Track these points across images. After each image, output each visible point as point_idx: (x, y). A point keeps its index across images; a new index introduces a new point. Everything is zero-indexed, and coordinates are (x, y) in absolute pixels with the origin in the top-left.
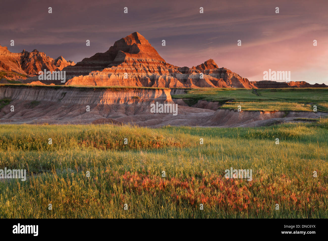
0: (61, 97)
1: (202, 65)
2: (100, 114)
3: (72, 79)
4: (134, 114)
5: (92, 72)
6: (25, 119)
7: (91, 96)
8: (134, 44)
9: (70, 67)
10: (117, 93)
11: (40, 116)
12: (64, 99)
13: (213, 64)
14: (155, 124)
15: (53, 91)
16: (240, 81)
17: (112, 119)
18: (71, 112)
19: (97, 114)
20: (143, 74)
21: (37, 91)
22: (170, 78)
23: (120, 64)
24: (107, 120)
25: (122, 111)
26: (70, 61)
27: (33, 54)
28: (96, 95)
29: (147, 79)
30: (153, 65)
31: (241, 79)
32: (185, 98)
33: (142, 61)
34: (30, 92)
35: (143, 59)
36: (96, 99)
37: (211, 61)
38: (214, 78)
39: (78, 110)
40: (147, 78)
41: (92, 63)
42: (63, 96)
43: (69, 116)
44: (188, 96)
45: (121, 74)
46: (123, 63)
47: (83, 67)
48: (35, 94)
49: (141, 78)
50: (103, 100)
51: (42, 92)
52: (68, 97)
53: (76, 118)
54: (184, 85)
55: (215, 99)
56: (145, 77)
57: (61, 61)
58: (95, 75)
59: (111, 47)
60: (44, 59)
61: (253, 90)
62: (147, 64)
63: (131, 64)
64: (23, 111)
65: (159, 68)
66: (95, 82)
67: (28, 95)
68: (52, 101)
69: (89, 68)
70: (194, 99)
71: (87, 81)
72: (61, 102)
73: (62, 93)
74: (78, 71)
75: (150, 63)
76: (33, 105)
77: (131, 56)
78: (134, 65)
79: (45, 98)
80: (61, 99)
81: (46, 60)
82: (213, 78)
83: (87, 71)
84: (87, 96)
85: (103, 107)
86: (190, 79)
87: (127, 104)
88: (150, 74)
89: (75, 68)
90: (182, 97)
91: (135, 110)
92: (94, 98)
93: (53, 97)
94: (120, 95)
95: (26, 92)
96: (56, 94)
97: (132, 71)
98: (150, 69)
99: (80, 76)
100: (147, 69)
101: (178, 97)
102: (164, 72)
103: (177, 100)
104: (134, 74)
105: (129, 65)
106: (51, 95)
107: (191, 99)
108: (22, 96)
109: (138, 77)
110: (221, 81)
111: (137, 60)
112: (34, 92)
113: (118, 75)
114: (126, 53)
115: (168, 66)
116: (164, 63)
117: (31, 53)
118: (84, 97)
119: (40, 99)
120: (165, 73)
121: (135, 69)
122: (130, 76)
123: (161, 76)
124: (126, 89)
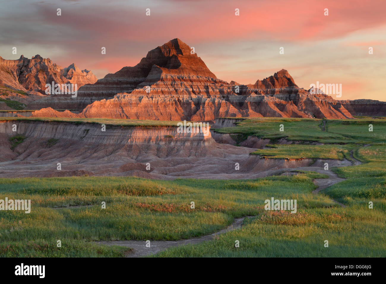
0: (83, 135)
1: (271, 78)
2: (128, 156)
3: (92, 104)
4: (167, 156)
5: (118, 95)
6: (44, 161)
7: (118, 134)
8: (173, 55)
9: (89, 86)
10: (148, 131)
11: (60, 157)
12: (87, 138)
13: (286, 76)
14: (186, 170)
15: (73, 127)
16: (317, 104)
17: (141, 163)
18: (96, 153)
19: (124, 156)
20: (184, 97)
21: (55, 126)
22: (220, 102)
23: (155, 83)
24: (136, 165)
25: (153, 152)
26: (86, 70)
27: (35, 61)
28: (124, 133)
29: (190, 103)
30: (199, 84)
31: (319, 101)
32: (232, 133)
33: (184, 78)
34: (47, 128)
35: (185, 76)
36: (124, 139)
37: (284, 72)
38: (281, 100)
39: (103, 151)
40: (190, 101)
41: (118, 80)
42: (86, 133)
43: (93, 158)
44: (236, 130)
45: (155, 97)
46: (158, 82)
47: (106, 86)
48: (53, 130)
49: (182, 101)
50: (132, 140)
51: (61, 128)
52: (91, 135)
53: (101, 160)
54: (240, 111)
55: (267, 136)
56: (188, 100)
57: (74, 71)
58: (121, 98)
59: (143, 59)
60: (50, 69)
61: (323, 121)
62: (190, 83)
63: (170, 83)
64: (40, 151)
65: (207, 87)
66: (122, 108)
67: (45, 131)
68: (73, 138)
69: (114, 88)
70: (244, 134)
71: (112, 107)
72: (84, 140)
73: (84, 130)
74: (100, 91)
75: (195, 81)
76: (51, 143)
77: (169, 72)
78: (173, 84)
79: (64, 135)
80: (83, 138)
81: (53, 70)
82: (279, 100)
83: (111, 91)
84: (114, 135)
85: (131, 147)
86: (248, 102)
87: (158, 144)
88: (194, 96)
89: (95, 88)
90: (228, 132)
91: (168, 151)
92: (121, 137)
93: (74, 134)
94: (151, 134)
95: (42, 128)
96: (77, 131)
97: (170, 93)
98: (195, 90)
99: (102, 101)
100: (191, 90)
101: (224, 132)
102: (212, 94)
103: (223, 135)
104: (172, 96)
105: (166, 85)
106: (71, 132)
107: (240, 134)
108: (37, 132)
109: (179, 100)
110: (291, 104)
111: (177, 78)
112: (52, 128)
113: (152, 98)
114: (162, 69)
115: (220, 84)
116: (214, 81)
117: (31, 61)
118: (110, 136)
119: (59, 136)
120: (215, 94)
121: (174, 90)
122: (167, 100)
123: (208, 99)
124: (157, 127)
